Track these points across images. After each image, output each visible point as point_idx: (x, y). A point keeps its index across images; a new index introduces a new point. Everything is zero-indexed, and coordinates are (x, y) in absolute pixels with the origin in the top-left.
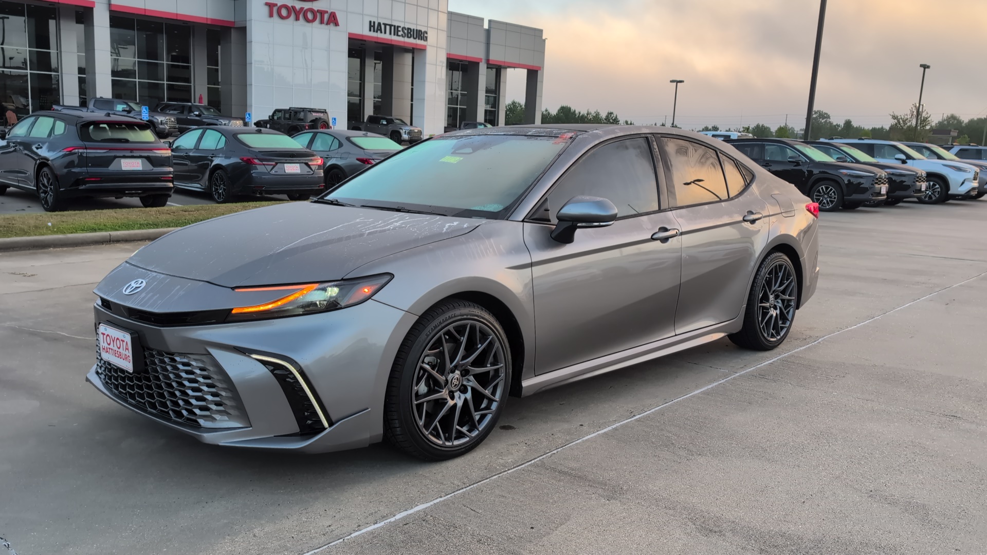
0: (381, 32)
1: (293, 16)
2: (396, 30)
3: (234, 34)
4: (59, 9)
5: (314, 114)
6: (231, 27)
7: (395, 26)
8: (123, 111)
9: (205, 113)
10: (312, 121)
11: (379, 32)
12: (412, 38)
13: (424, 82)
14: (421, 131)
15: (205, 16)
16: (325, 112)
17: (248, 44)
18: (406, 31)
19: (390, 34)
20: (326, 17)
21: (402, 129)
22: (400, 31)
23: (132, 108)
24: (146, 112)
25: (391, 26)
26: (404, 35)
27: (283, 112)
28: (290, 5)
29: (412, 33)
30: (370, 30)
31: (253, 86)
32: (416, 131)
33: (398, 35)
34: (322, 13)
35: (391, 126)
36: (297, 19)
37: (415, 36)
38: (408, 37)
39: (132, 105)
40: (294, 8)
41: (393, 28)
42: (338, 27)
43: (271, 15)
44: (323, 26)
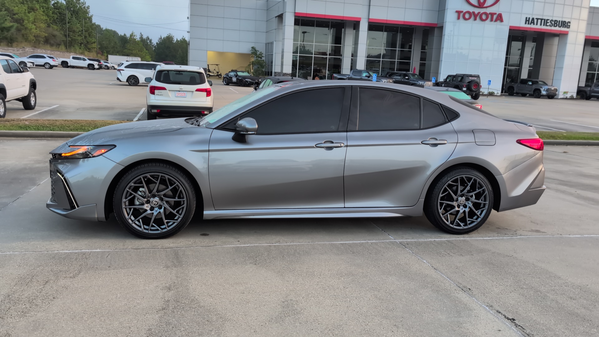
0: (534, 24)
1: (473, 18)
2: (545, 22)
3: (436, 31)
4: (346, 23)
5: (470, 78)
6: (435, 27)
7: (545, 20)
8: (366, 76)
9: (412, 77)
10: (469, 82)
11: (532, 24)
12: (558, 27)
13: (564, 56)
14: (557, 89)
15: (420, 21)
16: (478, 77)
17: (443, 36)
18: (553, 23)
19: (541, 25)
20: (495, 17)
21: (542, 88)
22: (548, 23)
23: (371, 75)
24: (375, 77)
25: (542, 19)
26: (551, 25)
27: (452, 76)
28: (471, 11)
29: (558, 23)
30: (526, 23)
31: (443, 62)
32: (553, 89)
33: (546, 25)
34: (492, 14)
35: (534, 86)
36: (475, 19)
37: (560, 25)
38: (554, 26)
39: (371, 73)
40: (474, 13)
41: (543, 21)
42: (502, 23)
43: (459, 18)
44: (493, 23)
